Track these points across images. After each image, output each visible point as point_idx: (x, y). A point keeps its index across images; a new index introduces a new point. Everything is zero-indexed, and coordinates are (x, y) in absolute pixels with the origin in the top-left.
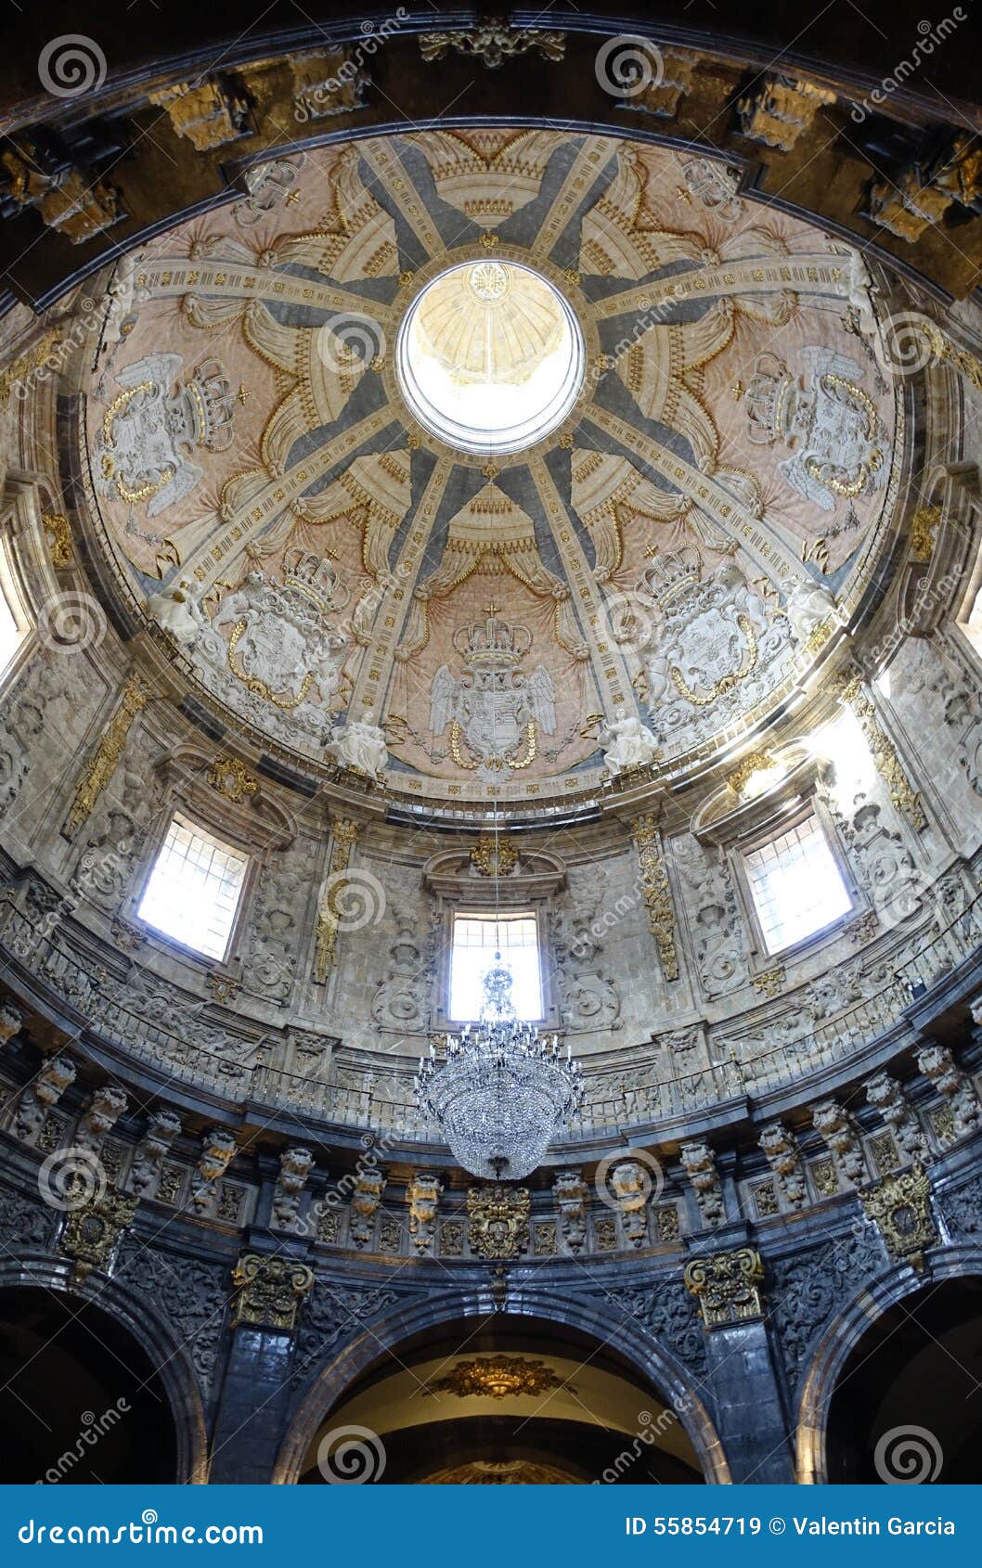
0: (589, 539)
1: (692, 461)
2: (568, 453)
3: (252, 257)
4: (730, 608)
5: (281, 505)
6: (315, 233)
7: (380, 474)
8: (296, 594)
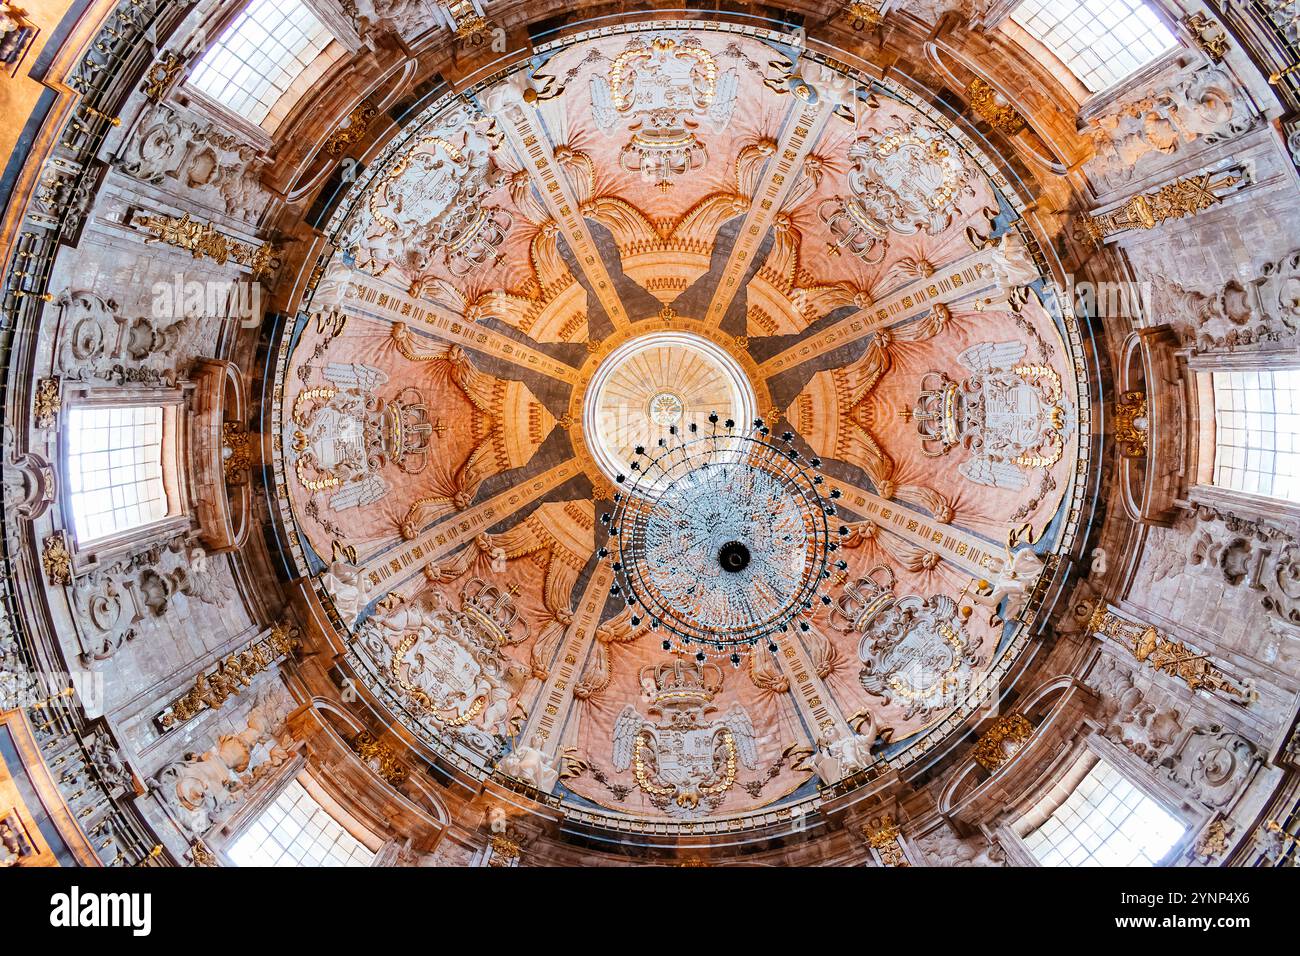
0: (514, 524)
1: (604, 618)
2: (589, 496)
3: (789, 209)
4: (486, 684)
5: (556, 213)
6: (798, 265)
7: (567, 314)
8: (471, 218)
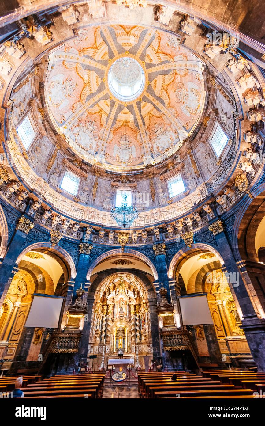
0: (144, 121)
1: (164, 105)
2: (141, 102)
3: (78, 53)
4: (169, 136)
5: (85, 109)
6: (91, 48)
7: (105, 105)
8: (88, 128)
